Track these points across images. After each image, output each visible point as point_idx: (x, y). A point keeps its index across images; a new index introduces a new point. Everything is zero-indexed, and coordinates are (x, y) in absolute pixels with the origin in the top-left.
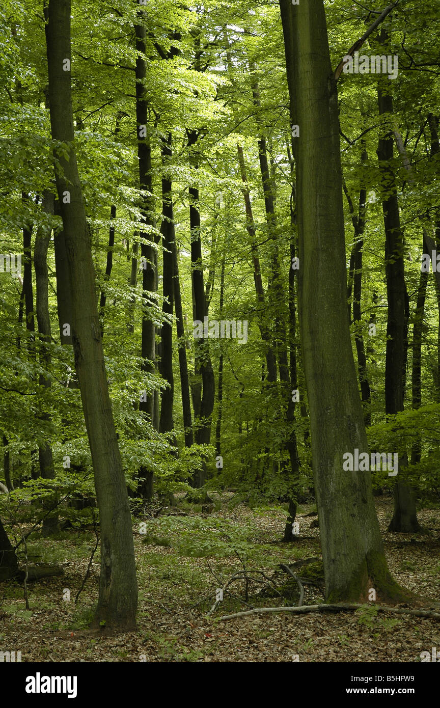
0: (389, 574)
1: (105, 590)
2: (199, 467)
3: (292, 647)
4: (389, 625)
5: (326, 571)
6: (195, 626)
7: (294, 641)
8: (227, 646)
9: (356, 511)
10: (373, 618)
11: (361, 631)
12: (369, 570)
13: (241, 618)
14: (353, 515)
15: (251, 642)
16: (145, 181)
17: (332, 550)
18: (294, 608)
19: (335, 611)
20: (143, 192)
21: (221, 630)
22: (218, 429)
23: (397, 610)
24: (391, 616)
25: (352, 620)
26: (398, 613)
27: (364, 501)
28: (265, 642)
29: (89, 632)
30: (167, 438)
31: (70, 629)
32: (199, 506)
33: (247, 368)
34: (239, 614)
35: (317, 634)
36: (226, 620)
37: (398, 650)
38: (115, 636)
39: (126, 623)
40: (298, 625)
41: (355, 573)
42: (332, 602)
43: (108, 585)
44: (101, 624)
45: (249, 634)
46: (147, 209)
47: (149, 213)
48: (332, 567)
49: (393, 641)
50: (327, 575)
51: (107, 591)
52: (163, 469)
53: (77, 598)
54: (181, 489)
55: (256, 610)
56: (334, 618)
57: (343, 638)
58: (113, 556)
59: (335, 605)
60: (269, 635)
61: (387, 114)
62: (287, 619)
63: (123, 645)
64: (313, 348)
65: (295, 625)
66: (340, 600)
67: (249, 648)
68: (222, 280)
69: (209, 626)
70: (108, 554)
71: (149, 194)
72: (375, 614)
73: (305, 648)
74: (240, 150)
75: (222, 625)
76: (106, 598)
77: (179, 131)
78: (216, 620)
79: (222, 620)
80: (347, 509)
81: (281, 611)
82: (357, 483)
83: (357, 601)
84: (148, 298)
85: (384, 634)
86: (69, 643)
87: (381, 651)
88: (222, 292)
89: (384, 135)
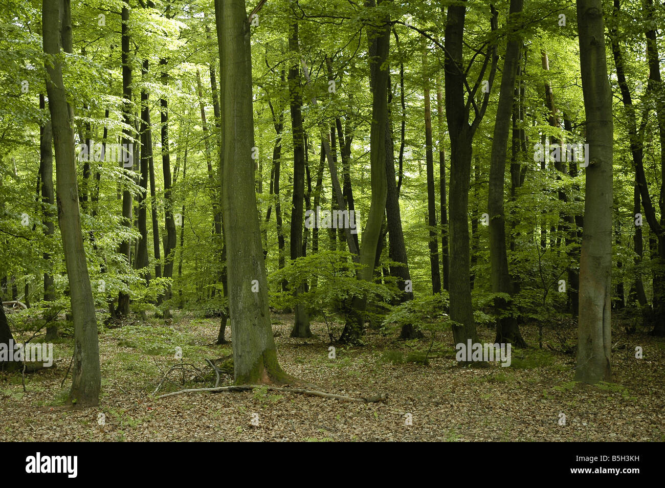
0: (278, 364)
1: (77, 378)
2: (162, 293)
3: (206, 416)
4: (276, 399)
5: (235, 363)
6: (141, 402)
7: (209, 412)
8: (161, 415)
9: (256, 322)
10: (264, 395)
11: (255, 404)
12: (265, 362)
13: (174, 396)
14: (254, 325)
15: (178, 413)
16: (128, 93)
17: (239, 349)
18: (212, 389)
19: (240, 390)
20: (125, 100)
21: (159, 405)
22: (180, 267)
23: (281, 389)
24: (278, 393)
25: (250, 396)
26: (283, 391)
27: (263, 315)
28: (188, 412)
29: (64, 407)
30: (140, 273)
31: (51, 405)
32: (163, 320)
33: (201, 226)
34: (173, 393)
35: (225, 407)
36: (164, 397)
37: (278, 416)
38: (82, 409)
39: (91, 401)
40: (213, 400)
41: (254, 364)
42: (238, 384)
43: (79, 374)
44: (73, 401)
45: (178, 407)
46: (127, 112)
47: (128, 115)
48: (239, 360)
49: (276, 410)
50: (236, 367)
51: (79, 378)
52: (136, 294)
53: (62, 384)
54: (149, 309)
55: (185, 390)
56: (238, 395)
57: (242, 409)
58: (83, 354)
59: (240, 386)
60: (192, 408)
61: (293, 52)
62: (206, 396)
63: (86, 416)
64: (230, 209)
65: (211, 401)
66: (244, 383)
67: (176, 417)
68: (185, 165)
69: (151, 402)
70: (80, 352)
71: (129, 101)
72: (266, 392)
73: (214, 415)
74: (198, 74)
75: (161, 401)
76: (78, 383)
77: (154, 59)
78: (156, 398)
79: (161, 398)
80: (251, 320)
81: (204, 391)
82: (258, 303)
83: (256, 383)
84: (127, 175)
85: (271, 406)
86: (48, 415)
87: (267, 417)
88: (184, 173)
89: (292, 66)
